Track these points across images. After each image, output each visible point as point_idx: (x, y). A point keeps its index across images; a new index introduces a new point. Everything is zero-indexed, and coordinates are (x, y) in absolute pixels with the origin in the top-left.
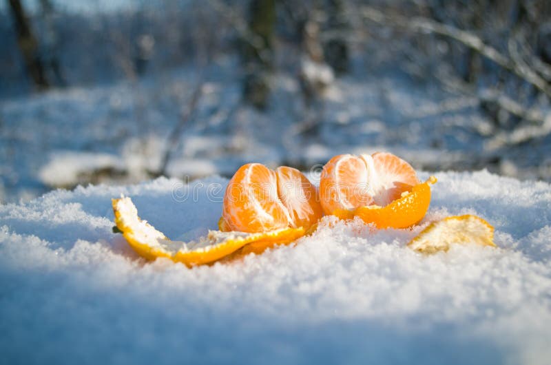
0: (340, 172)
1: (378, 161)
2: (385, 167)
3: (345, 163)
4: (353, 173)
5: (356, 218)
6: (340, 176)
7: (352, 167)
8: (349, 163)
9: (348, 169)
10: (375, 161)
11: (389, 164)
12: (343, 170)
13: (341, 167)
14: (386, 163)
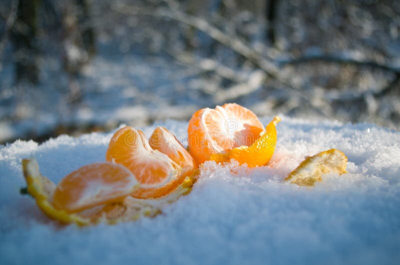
0: (207, 123)
1: (229, 111)
2: (235, 114)
3: (208, 115)
4: (215, 123)
5: (232, 160)
6: (208, 126)
7: (214, 118)
8: (211, 114)
9: (211, 120)
10: (227, 111)
11: (237, 112)
12: (208, 121)
13: (206, 119)
14: (235, 112)
